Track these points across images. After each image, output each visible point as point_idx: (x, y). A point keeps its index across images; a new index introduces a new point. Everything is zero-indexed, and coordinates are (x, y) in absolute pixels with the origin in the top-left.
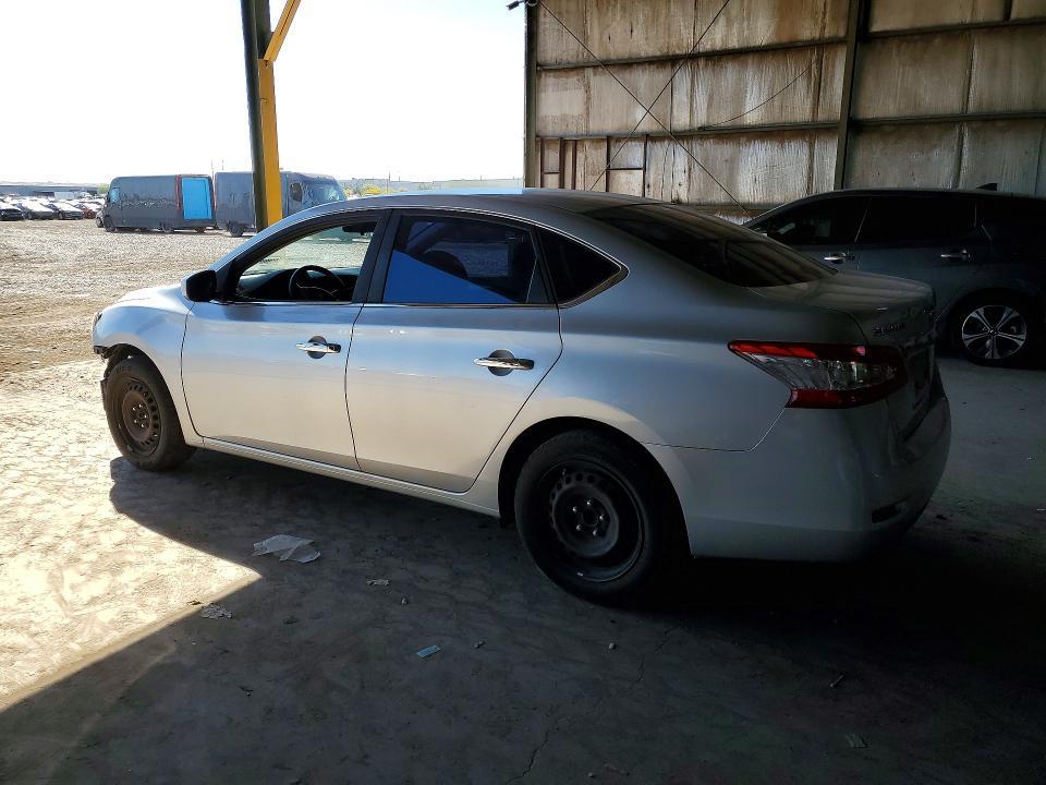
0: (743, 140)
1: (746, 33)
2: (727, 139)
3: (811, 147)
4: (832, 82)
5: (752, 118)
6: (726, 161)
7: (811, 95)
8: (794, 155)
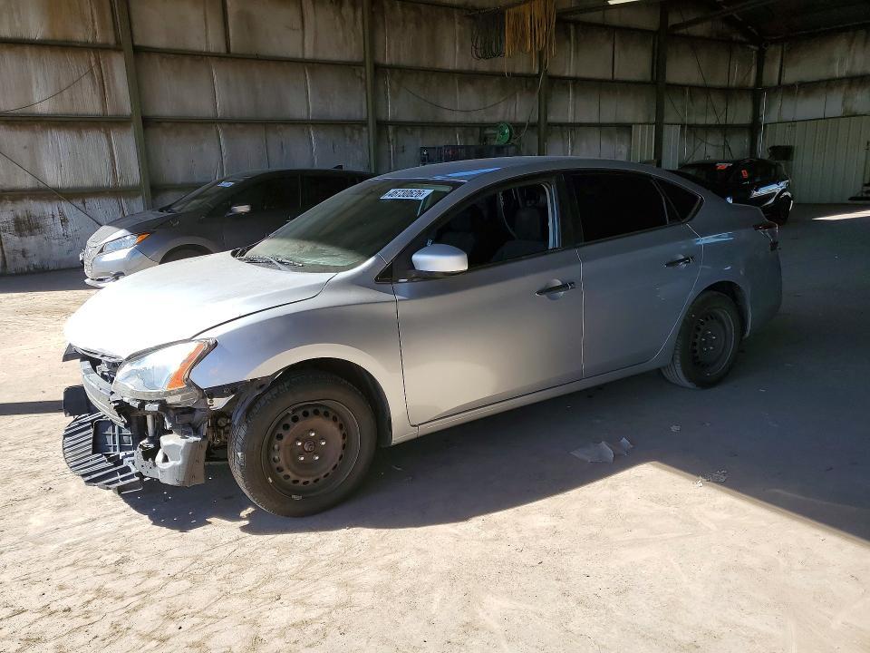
0: (37, 127)
1: (18, 24)
2: (20, 125)
3: (108, 136)
4: (114, 81)
5: (43, 108)
6: (25, 147)
7: (97, 89)
8: (93, 143)
